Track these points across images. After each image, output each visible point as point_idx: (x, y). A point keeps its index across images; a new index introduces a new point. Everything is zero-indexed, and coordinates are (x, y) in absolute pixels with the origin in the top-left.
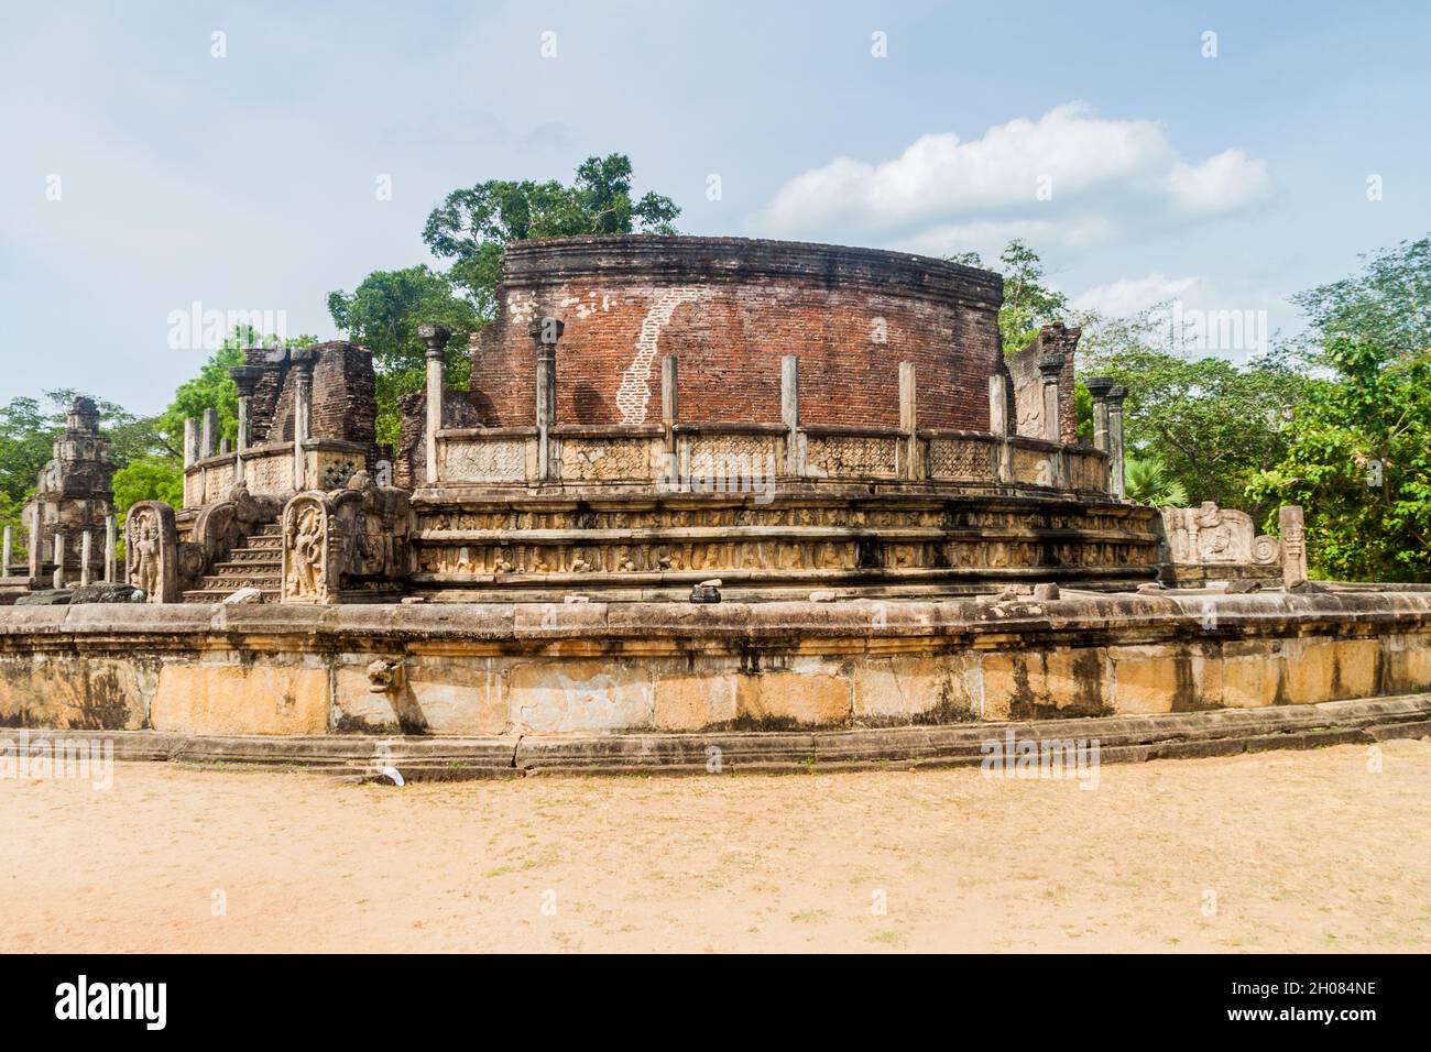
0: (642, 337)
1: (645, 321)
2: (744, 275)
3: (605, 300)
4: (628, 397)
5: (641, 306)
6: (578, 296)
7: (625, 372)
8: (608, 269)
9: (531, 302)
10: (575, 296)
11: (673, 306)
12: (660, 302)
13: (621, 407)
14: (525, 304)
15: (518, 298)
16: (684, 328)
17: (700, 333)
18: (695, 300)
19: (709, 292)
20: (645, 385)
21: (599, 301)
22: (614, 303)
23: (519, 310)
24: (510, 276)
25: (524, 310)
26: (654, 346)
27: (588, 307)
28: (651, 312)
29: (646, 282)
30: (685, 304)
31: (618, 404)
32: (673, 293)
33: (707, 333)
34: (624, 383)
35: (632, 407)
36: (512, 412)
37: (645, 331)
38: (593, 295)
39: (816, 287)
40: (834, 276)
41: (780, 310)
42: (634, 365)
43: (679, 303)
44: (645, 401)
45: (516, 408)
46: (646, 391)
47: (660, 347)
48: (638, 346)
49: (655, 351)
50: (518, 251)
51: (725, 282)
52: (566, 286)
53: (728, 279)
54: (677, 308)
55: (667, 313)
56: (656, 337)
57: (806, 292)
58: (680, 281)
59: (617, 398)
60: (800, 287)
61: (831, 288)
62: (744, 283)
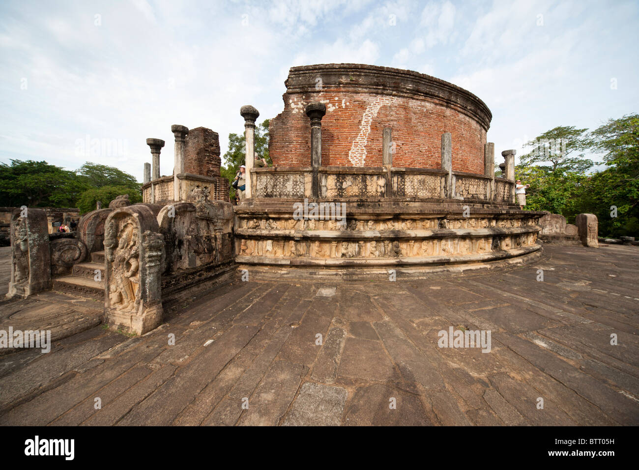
0: (363, 123)
1: (364, 114)
2: (415, 93)
3: (343, 101)
4: (355, 155)
5: (362, 106)
6: (328, 99)
7: (354, 141)
8: (346, 84)
9: (302, 102)
10: (327, 99)
11: (379, 107)
12: (372, 104)
13: (351, 160)
14: (299, 103)
15: (295, 100)
16: (384, 119)
17: (392, 123)
18: (389, 105)
19: (397, 101)
20: (364, 148)
21: (340, 101)
22: (348, 104)
23: (296, 106)
24: (291, 87)
25: (298, 106)
26: (369, 128)
27: (334, 105)
28: (368, 110)
29: (365, 93)
30: (384, 106)
31: (350, 158)
32: (378, 100)
33: (395, 123)
34: (353, 147)
35: (357, 160)
36: (292, 161)
37: (364, 120)
38: (337, 99)
39: (442, 105)
40: (450, 101)
41: (427, 115)
42: (358, 137)
43: (382, 105)
44: (364, 157)
45: (294, 159)
46: (365, 151)
47: (372, 129)
48: (360, 127)
49: (369, 131)
50: (296, 73)
51: (404, 97)
52: (322, 93)
53: (406, 95)
54: (381, 108)
55: (375, 111)
56: (370, 123)
57: (438, 107)
58: (382, 94)
59: (350, 155)
60: (436, 104)
61: (447, 107)
62: (413, 99)
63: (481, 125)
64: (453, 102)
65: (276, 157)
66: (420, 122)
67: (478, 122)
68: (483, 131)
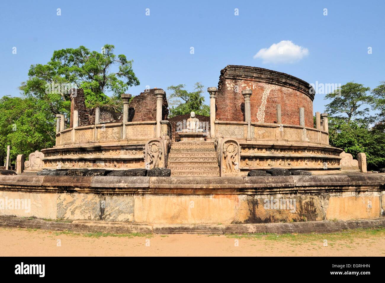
0: (263, 98)
1: (264, 94)
2: (285, 84)
3: (254, 86)
4: (260, 115)
5: (262, 89)
6: (246, 84)
7: (259, 108)
8: (256, 77)
9: (233, 84)
10: (245, 84)
11: (270, 90)
12: (267, 89)
13: (258, 118)
14: (231, 84)
15: (229, 82)
16: (272, 97)
17: (275, 99)
18: (274, 89)
19: (278, 87)
20: (264, 112)
21: (252, 86)
22: (256, 87)
23: (229, 86)
24: (228, 75)
25: (231, 86)
26: (266, 101)
27: (249, 87)
28: (265, 91)
29: (264, 82)
30: (272, 90)
31: (257, 117)
32: (270, 86)
33: (277, 99)
34: (259, 111)
35: (260, 118)
36: (228, 117)
37: (263, 97)
38: (250, 84)
39: (296, 90)
40: (299, 87)
41: (290, 95)
42: (261, 106)
43: (271, 89)
44: (264, 117)
45: (229, 115)
46: (264, 114)
47: (267, 101)
48: (262, 100)
49: (266, 102)
50: (231, 68)
51: (280, 86)
52: (243, 80)
53: (282, 85)
54: (271, 91)
55: (268, 92)
56: (266, 98)
57: (294, 91)
58: (271, 84)
59: (257, 115)
60: (293, 89)
61: (298, 90)
62: (284, 86)
63: (311, 99)
64: (300, 88)
65: (218, 114)
66: (287, 99)
67: (310, 97)
68: (312, 101)
